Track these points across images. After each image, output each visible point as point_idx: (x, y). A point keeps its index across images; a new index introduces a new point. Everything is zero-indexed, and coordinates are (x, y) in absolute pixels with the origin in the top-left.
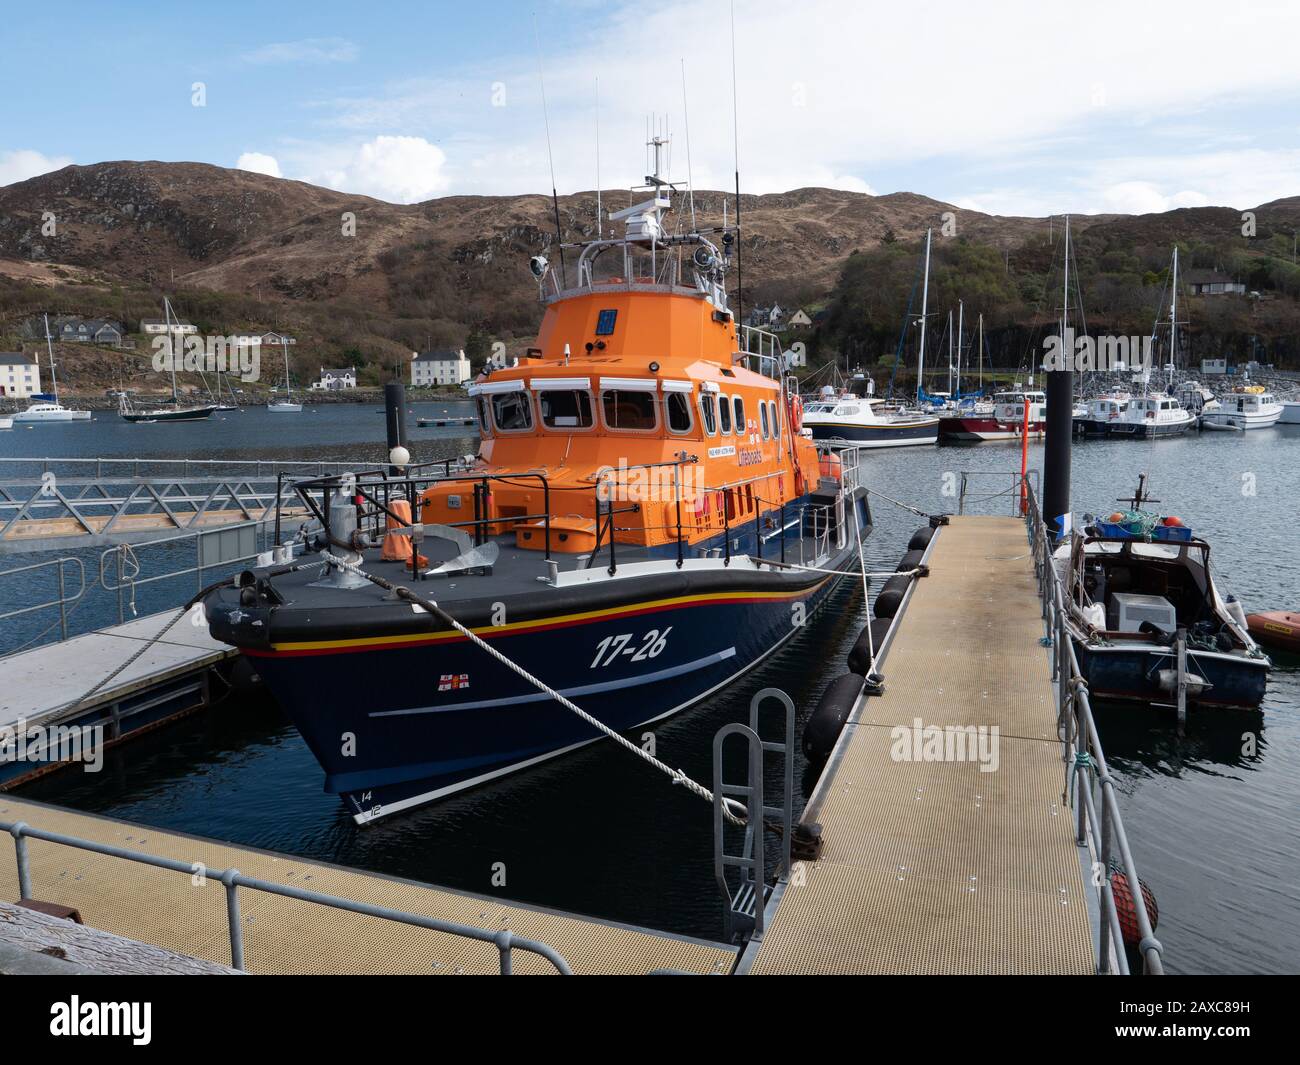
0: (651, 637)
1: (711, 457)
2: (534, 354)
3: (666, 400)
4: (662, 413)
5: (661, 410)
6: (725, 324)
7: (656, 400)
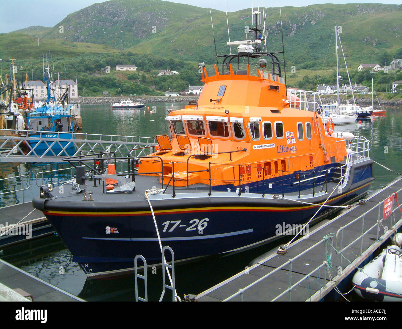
0: (194, 222)
1: (254, 149)
2: (192, 104)
3: (232, 126)
4: (231, 131)
5: (231, 129)
6: (278, 90)
7: (228, 125)
